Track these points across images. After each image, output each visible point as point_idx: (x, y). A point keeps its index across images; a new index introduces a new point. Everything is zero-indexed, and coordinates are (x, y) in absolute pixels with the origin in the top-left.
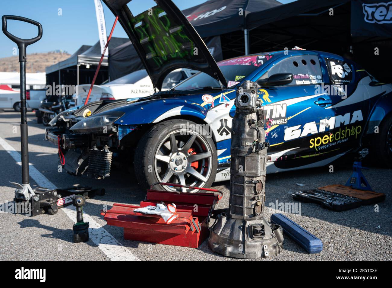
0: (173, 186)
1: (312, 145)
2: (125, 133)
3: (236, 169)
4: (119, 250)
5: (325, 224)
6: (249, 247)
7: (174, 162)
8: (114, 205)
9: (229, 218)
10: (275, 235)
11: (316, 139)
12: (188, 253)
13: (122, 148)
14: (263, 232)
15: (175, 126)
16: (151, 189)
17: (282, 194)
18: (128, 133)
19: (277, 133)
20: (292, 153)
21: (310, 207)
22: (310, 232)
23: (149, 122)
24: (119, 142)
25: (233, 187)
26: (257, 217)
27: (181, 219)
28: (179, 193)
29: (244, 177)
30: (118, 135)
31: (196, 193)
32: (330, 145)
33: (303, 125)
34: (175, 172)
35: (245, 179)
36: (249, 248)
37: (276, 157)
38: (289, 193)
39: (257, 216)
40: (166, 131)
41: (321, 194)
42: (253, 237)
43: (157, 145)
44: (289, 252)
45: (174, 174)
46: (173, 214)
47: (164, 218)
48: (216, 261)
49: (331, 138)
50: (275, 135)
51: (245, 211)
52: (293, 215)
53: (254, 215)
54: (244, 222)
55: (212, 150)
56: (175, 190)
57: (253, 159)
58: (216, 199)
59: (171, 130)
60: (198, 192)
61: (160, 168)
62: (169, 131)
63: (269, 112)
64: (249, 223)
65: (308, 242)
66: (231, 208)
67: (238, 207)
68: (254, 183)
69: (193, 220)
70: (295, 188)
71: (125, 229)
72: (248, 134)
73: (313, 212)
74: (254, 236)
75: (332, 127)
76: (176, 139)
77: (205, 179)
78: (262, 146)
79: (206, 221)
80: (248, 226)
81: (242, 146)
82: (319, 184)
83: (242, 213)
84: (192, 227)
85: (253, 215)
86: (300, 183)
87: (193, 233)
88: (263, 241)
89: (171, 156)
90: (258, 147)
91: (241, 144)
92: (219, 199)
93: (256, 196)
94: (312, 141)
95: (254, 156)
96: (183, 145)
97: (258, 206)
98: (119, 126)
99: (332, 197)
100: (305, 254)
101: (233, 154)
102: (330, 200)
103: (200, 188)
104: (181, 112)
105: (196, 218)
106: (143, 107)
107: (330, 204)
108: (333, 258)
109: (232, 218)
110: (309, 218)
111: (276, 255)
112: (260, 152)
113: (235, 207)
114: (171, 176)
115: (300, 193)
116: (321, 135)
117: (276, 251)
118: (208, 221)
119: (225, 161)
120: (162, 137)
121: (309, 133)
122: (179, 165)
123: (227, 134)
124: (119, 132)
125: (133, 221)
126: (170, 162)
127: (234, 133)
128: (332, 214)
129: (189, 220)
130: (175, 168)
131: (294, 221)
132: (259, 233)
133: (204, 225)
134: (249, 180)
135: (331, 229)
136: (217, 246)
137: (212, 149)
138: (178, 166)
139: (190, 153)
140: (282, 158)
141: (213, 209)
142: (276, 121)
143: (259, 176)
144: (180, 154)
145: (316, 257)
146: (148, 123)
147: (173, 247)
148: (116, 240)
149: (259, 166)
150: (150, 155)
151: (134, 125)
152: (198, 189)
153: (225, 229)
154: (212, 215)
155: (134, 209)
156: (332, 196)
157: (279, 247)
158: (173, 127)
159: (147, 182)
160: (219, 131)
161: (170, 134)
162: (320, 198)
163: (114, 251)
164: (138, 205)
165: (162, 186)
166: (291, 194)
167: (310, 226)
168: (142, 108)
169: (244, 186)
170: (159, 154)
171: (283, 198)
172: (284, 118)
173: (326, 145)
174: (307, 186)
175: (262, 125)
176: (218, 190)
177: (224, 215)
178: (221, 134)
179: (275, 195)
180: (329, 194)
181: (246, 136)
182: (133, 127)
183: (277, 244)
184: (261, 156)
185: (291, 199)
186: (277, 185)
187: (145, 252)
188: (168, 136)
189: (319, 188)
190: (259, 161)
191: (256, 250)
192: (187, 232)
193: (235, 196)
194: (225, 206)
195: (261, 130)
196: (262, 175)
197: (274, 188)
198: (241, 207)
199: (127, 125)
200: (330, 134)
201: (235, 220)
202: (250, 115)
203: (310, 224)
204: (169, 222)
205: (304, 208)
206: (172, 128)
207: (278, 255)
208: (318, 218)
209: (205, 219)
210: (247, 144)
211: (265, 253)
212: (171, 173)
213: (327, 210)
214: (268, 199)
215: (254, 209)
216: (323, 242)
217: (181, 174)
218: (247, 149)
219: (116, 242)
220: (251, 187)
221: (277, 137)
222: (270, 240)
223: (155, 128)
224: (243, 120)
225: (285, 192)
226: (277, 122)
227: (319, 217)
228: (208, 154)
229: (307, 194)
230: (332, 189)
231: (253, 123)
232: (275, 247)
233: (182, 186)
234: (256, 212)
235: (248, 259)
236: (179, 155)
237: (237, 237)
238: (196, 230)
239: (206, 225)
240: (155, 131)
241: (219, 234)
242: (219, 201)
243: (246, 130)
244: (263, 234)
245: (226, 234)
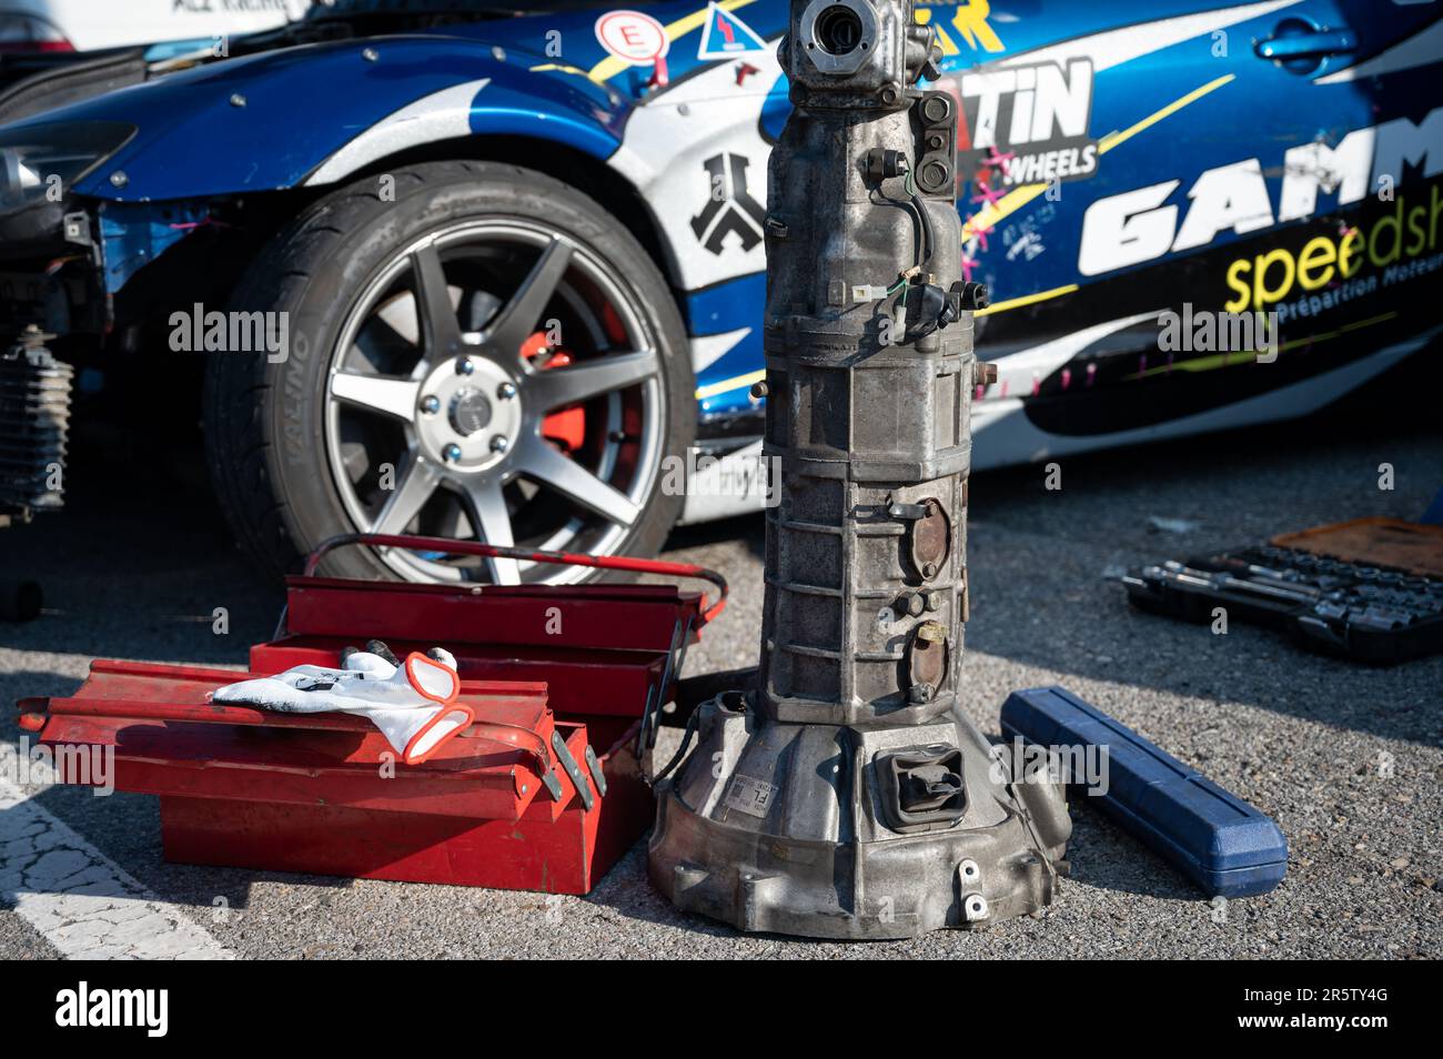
0: (441, 554)
1: (1236, 296)
2: (142, 252)
3: (795, 444)
4: (136, 925)
5: (1306, 737)
6: (876, 873)
7: (443, 413)
8: (93, 669)
9: (761, 722)
10: (1023, 807)
11: (1262, 264)
12: (533, 925)
13: (129, 342)
14: (953, 790)
15: (436, 202)
16: (310, 572)
17: (1067, 579)
18: (159, 248)
19: (1036, 232)
20: (1124, 347)
21: (1221, 648)
22: (1220, 781)
23: (281, 183)
24: (110, 305)
25: (784, 543)
26: (919, 708)
27: (487, 733)
28: (477, 588)
29: (846, 484)
30: (98, 262)
31: (577, 586)
32: (1340, 297)
33: (1188, 182)
34: (448, 470)
35: (849, 494)
36: (877, 879)
37: (1034, 368)
38: (1108, 572)
39: (923, 703)
40: (386, 231)
41: (1288, 572)
42: (899, 819)
43: (337, 316)
44: (1102, 897)
45: (447, 485)
46: (438, 709)
47: (390, 732)
48: (695, 957)
49: (1345, 252)
50: (1028, 245)
51: (853, 675)
52: (1128, 697)
53: (906, 697)
54: (850, 739)
55: (662, 337)
56: (451, 574)
57: (893, 383)
58: (692, 617)
59: (416, 224)
60: (591, 582)
61: (358, 451)
62: (407, 231)
63: (988, 112)
64: (875, 743)
65: (1208, 835)
66: (773, 665)
67: (811, 657)
68: (898, 520)
69: (556, 738)
70: (1144, 546)
71: (168, 802)
72: (862, 237)
73: (1237, 674)
74: (903, 815)
75: (1352, 192)
76: (451, 280)
77: (624, 508)
78: (946, 307)
79: (633, 741)
80: (869, 761)
81: (828, 310)
82: (1278, 520)
83: (834, 691)
84: (552, 777)
85: (900, 701)
86: (1172, 514)
87: (557, 810)
88: (957, 840)
89: (423, 382)
90: (920, 309)
91: (821, 296)
92: (707, 616)
93: (914, 589)
94: (1241, 275)
95: (900, 363)
96: (493, 311)
97: (924, 644)
98: (102, 208)
99: (1344, 587)
100: (1188, 904)
101: (777, 354)
102: (1336, 603)
103: (596, 558)
104: (473, 119)
105: (572, 729)
106: (242, 95)
107: (1336, 625)
108: (1342, 916)
109: (781, 717)
110: (1218, 705)
111: (1030, 911)
112: (932, 340)
113: (797, 656)
114: (424, 496)
115: (1168, 570)
116: (1291, 235)
117: (1030, 893)
118: (642, 745)
119: (741, 400)
120: (364, 267)
121: (1223, 225)
122: (473, 429)
123: (749, 242)
124: (104, 242)
125: (212, 759)
126: (420, 414)
127: (782, 232)
128: (1343, 680)
129: (534, 740)
130: (446, 452)
131: (1132, 726)
132: (933, 797)
133: (623, 761)
134: (871, 503)
135: (1338, 761)
136: (695, 877)
137: (666, 333)
138: (465, 435)
139: (531, 359)
140: (1066, 374)
141: (675, 672)
142: (1032, 158)
143: (929, 476)
144: (476, 367)
145: (1252, 914)
146: (280, 188)
147: (447, 891)
148: (118, 871)
149: (928, 421)
150: (296, 376)
151: (197, 203)
152: (587, 564)
153: (742, 780)
154: (671, 708)
155: (215, 690)
156: (1349, 583)
157: (1045, 871)
158: (426, 207)
159: (287, 533)
160: (698, 225)
161: (411, 249)
162: (1283, 593)
163: (107, 927)
164: (242, 669)
165: (377, 555)
166: (1117, 580)
167: (1220, 749)
168: (238, 100)
169: (845, 537)
170: (349, 369)
171: (1072, 603)
172: (1077, 143)
173: (1319, 292)
174: (1211, 529)
175: (946, 185)
176: (707, 566)
177: (734, 706)
178: (715, 246)
179: (1027, 588)
180: (1332, 573)
181: (848, 248)
182: (189, 215)
183: (1036, 856)
184: (941, 364)
185: (1120, 609)
186: (1038, 529)
187: (290, 928)
188: (400, 263)
189: (1275, 539)
190: (930, 394)
191: (917, 891)
192: (521, 806)
193: (794, 593)
194: (741, 657)
195: (940, 214)
196: (944, 469)
197: (1022, 550)
198: (828, 654)
199: (153, 203)
200: (1343, 230)
201: (797, 729)
202: (874, 126)
203: (1223, 741)
204: (419, 751)
205: (1192, 654)
206: (421, 217)
207: (1040, 912)
208: (1267, 706)
209: (629, 732)
210: (857, 297)
211: (969, 905)
212: (428, 477)
213: (1319, 660)
214: (991, 610)
215: (904, 666)
216: (1292, 835)
217: (483, 480)
218: (856, 323)
219: (116, 878)
220: (884, 541)
221: (1039, 257)
222: (994, 835)
223: (322, 218)
224: (833, 154)
225: (1083, 567)
226: (1038, 167)
227: (1274, 700)
228: (641, 364)
229: (1207, 575)
230: (1350, 544)
231: (892, 172)
232: (1021, 870)
233: (491, 552)
234: (915, 683)
235: (874, 941)
236: (469, 372)
237: (807, 823)
238: (578, 794)
239: (634, 767)
240: (319, 233)
241: (707, 812)
242: (703, 631)
243: (849, 213)
244: (958, 802)
245: (750, 810)
